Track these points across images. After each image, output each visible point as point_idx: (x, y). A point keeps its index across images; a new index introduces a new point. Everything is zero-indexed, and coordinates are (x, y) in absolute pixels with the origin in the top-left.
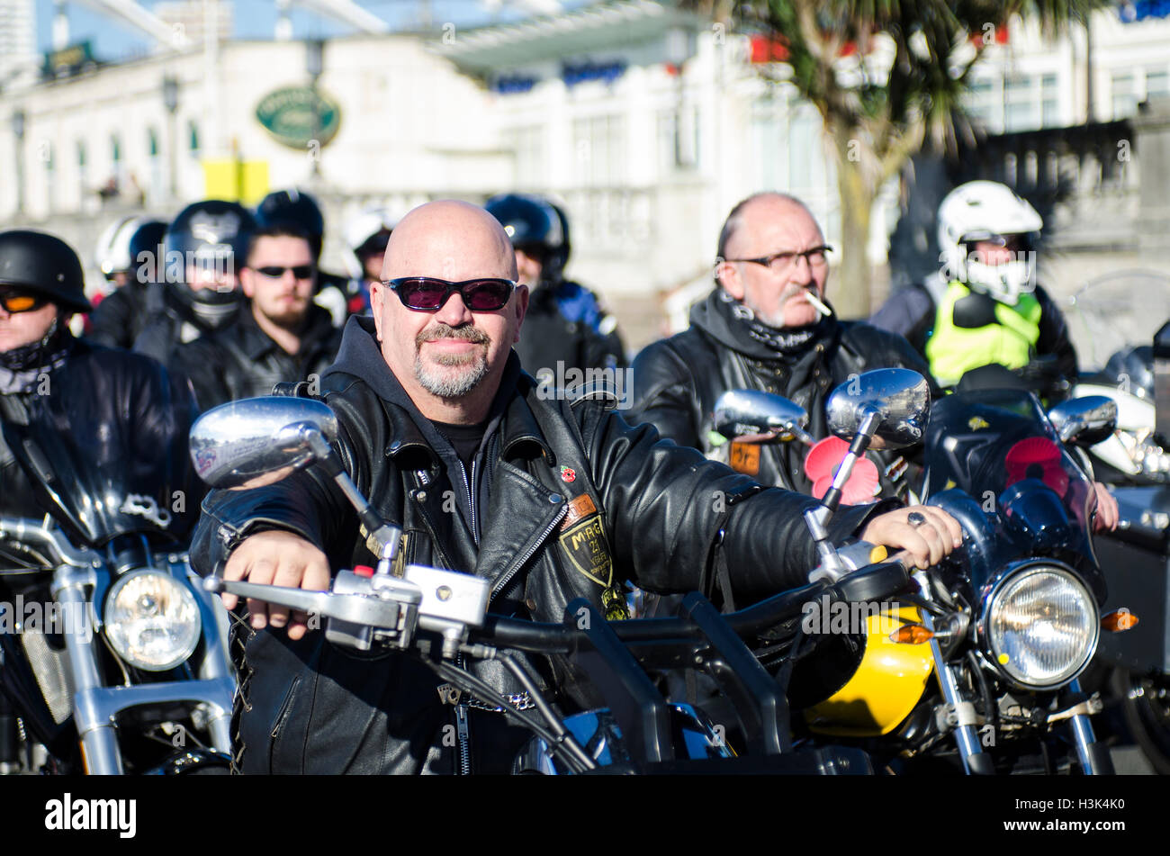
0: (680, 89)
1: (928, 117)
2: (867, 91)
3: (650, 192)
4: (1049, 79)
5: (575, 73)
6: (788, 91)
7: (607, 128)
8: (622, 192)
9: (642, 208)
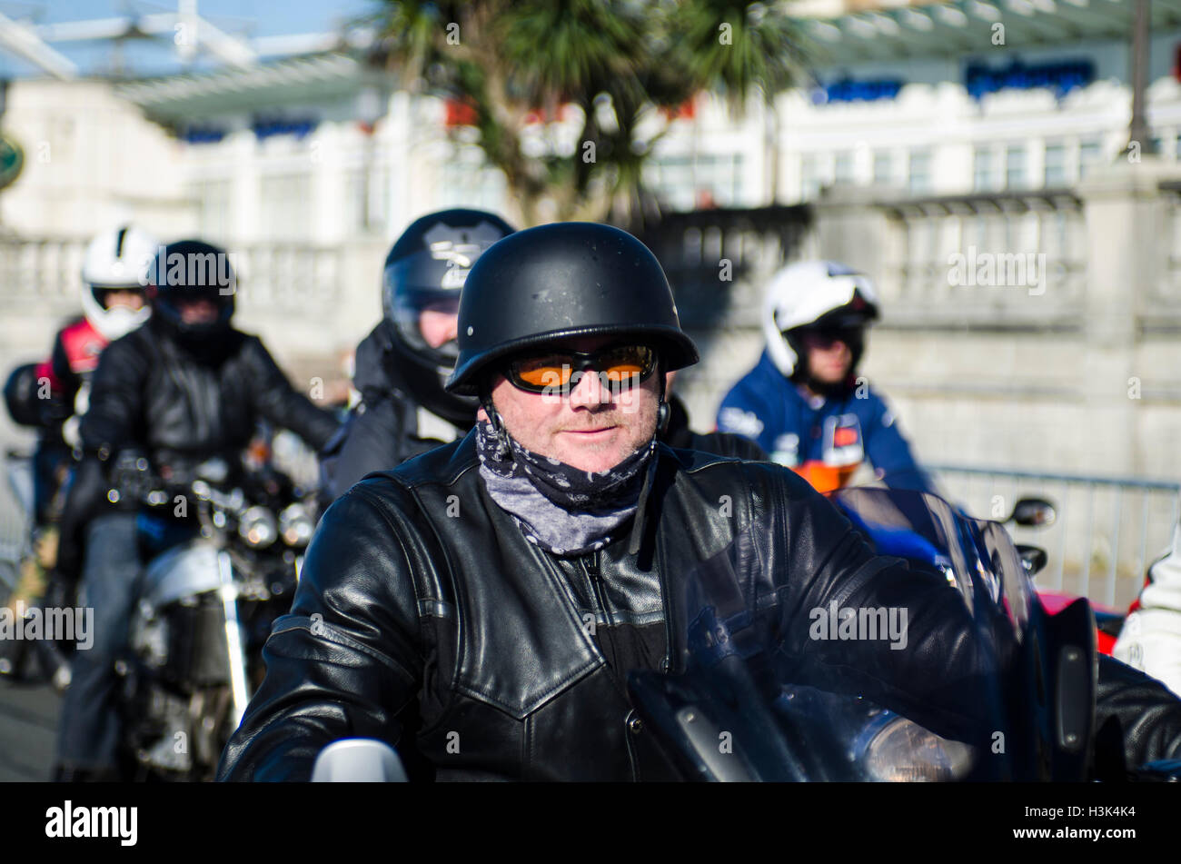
0: (371, 148)
1: (613, 192)
2: (553, 162)
3: (336, 251)
4: (738, 159)
5: (266, 127)
6: (474, 155)
7: (295, 186)
8: (308, 251)
9: (326, 268)
